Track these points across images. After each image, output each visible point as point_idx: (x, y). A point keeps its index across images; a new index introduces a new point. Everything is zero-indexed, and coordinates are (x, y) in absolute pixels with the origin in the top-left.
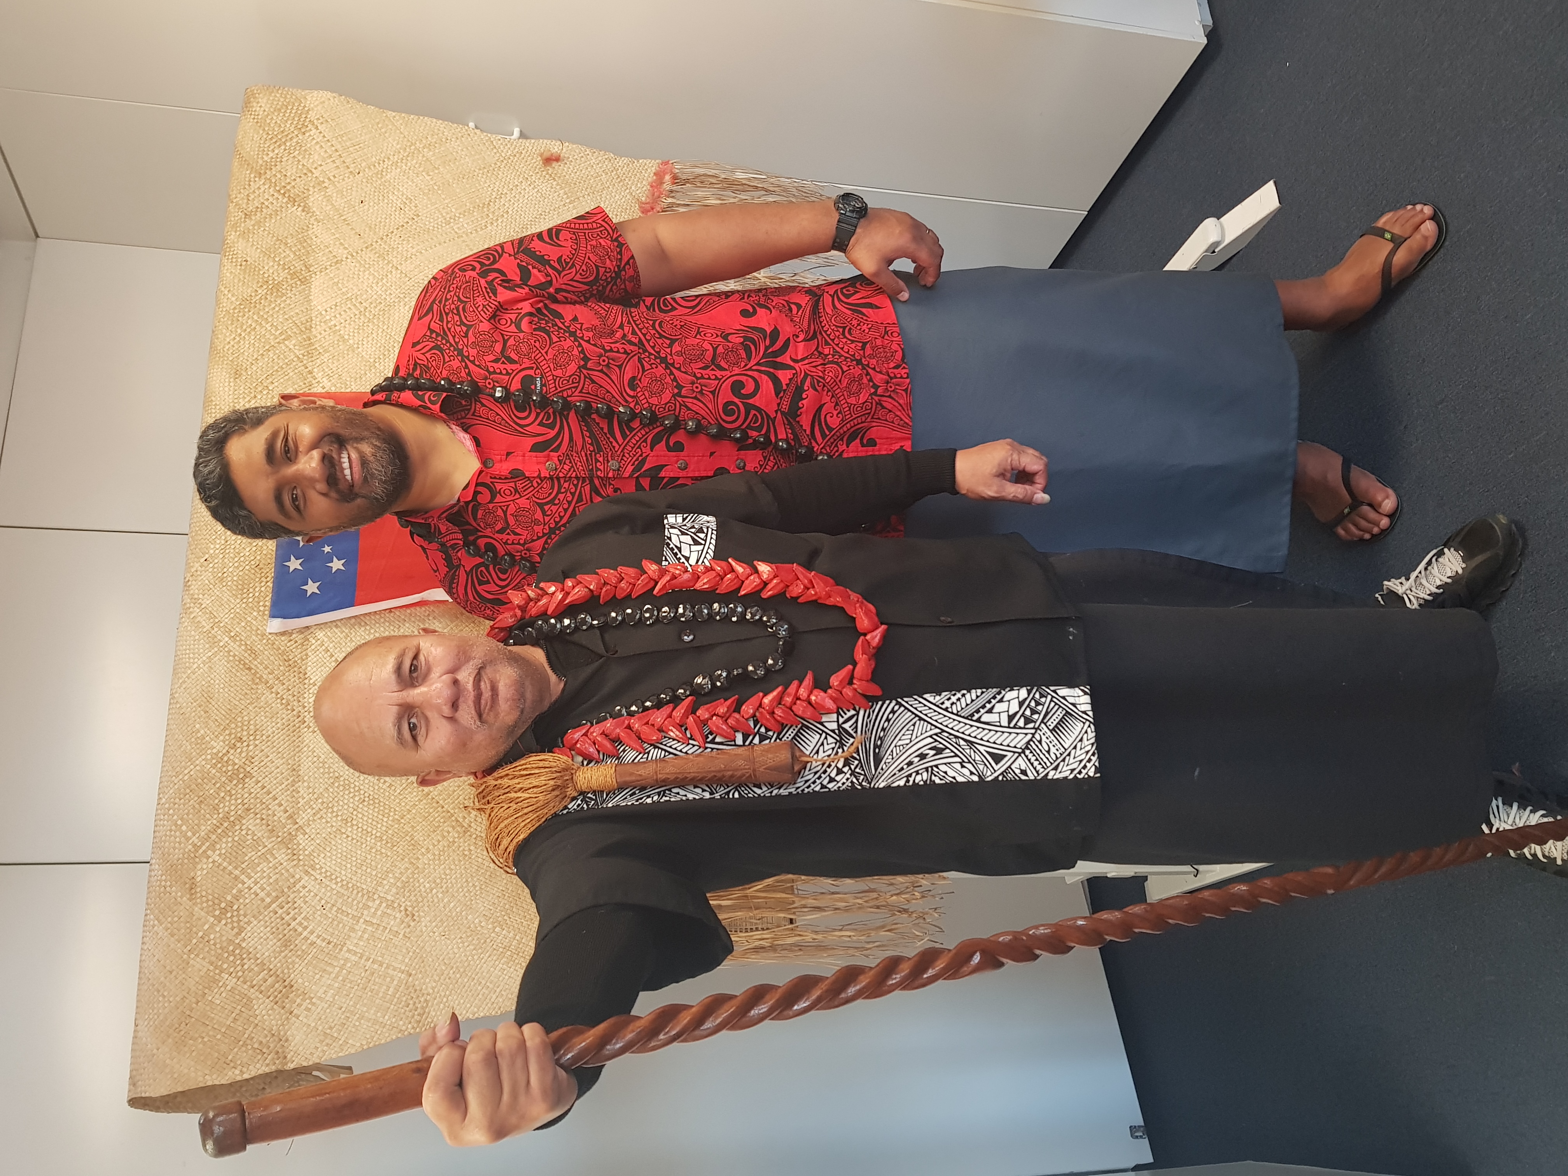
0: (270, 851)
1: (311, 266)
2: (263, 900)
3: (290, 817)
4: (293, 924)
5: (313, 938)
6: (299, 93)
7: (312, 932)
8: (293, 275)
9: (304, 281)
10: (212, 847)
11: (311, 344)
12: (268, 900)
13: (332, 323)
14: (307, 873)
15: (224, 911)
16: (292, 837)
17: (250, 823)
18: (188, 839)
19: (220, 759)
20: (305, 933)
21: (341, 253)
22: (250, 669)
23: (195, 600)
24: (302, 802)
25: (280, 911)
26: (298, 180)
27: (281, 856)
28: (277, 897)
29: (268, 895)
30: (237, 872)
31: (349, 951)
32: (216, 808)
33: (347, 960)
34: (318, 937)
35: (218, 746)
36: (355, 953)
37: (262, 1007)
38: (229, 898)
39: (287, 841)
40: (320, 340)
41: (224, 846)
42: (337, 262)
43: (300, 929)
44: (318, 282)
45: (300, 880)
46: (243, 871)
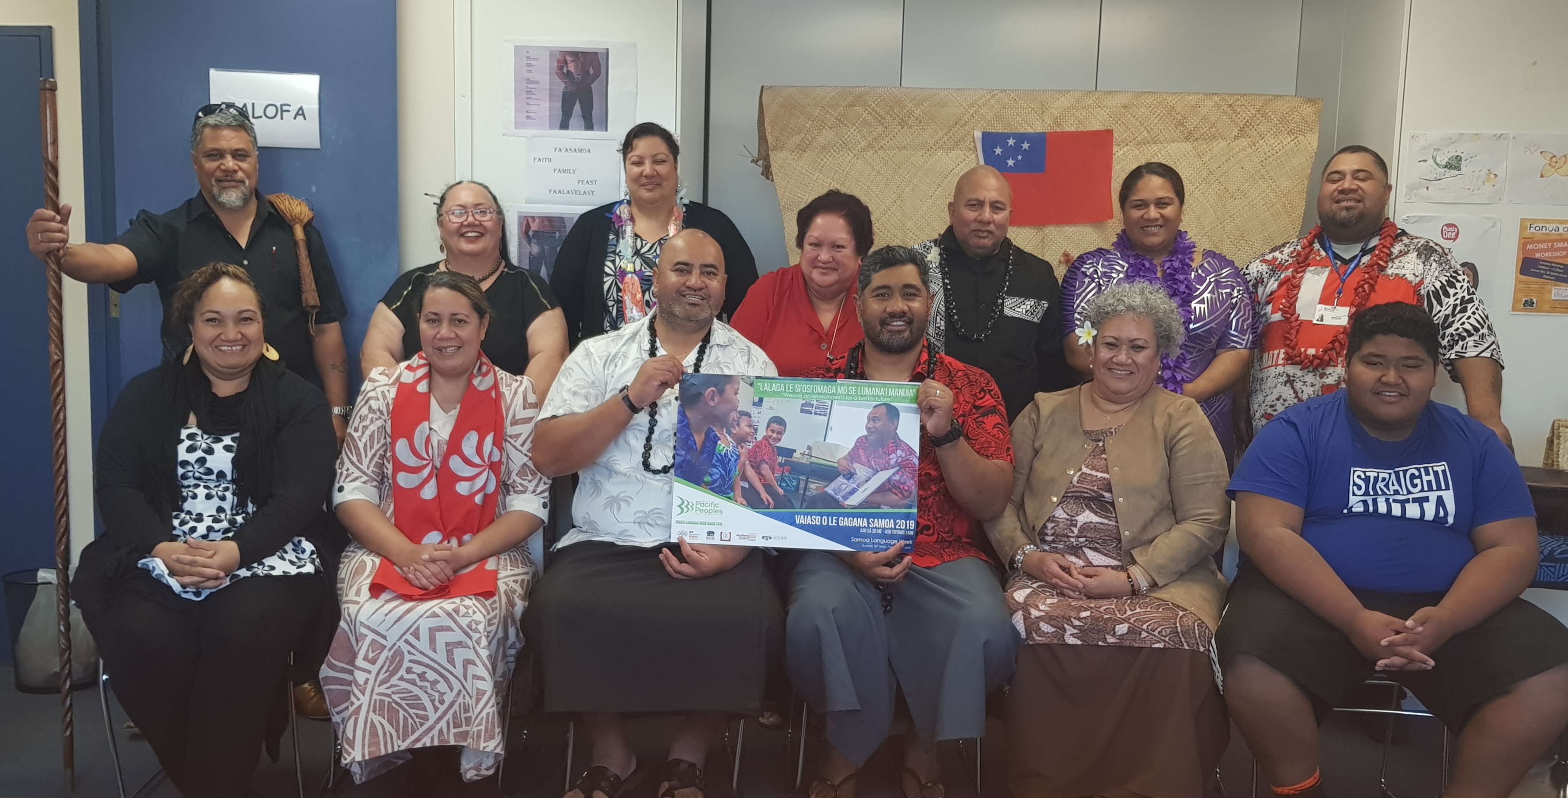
0: (866, 138)
1: (1197, 142)
2: (844, 137)
3: (882, 147)
4: (832, 151)
5: (825, 160)
6: (1317, 129)
7: (828, 159)
8: (1190, 133)
9: (1187, 139)
10: (870, 113)
11: (1145, 145)
12: (843, 139)
14: (855, 155)
15: (840, 120)
16: (872, 148)
17: (880, 129)
18: (874, 102)
19: (910, 114)
20: (827, 156)
21: (1206, 158)
22: (956, 124)
23: (994, 96)
24: (889, 152)
25: (838, 145)
26: (1256, 132)
27: (863, 144)
28: (844, 143)
29: (846, 139)
30: (857, 125)
31: (818, 176)
32: (887, 113)
33: (814, 175)
34: (826, 162)
35: (918, 112)
36: (817, 179)
37: (796, 139)
38: (845, 122)
39: (870, 146)
40: (1147, 148)
41: (870, 119)
42: (1199, 156)
43: (829, 154)
44: (1188, 146)
45: (852, 153)
46: (857, 127)
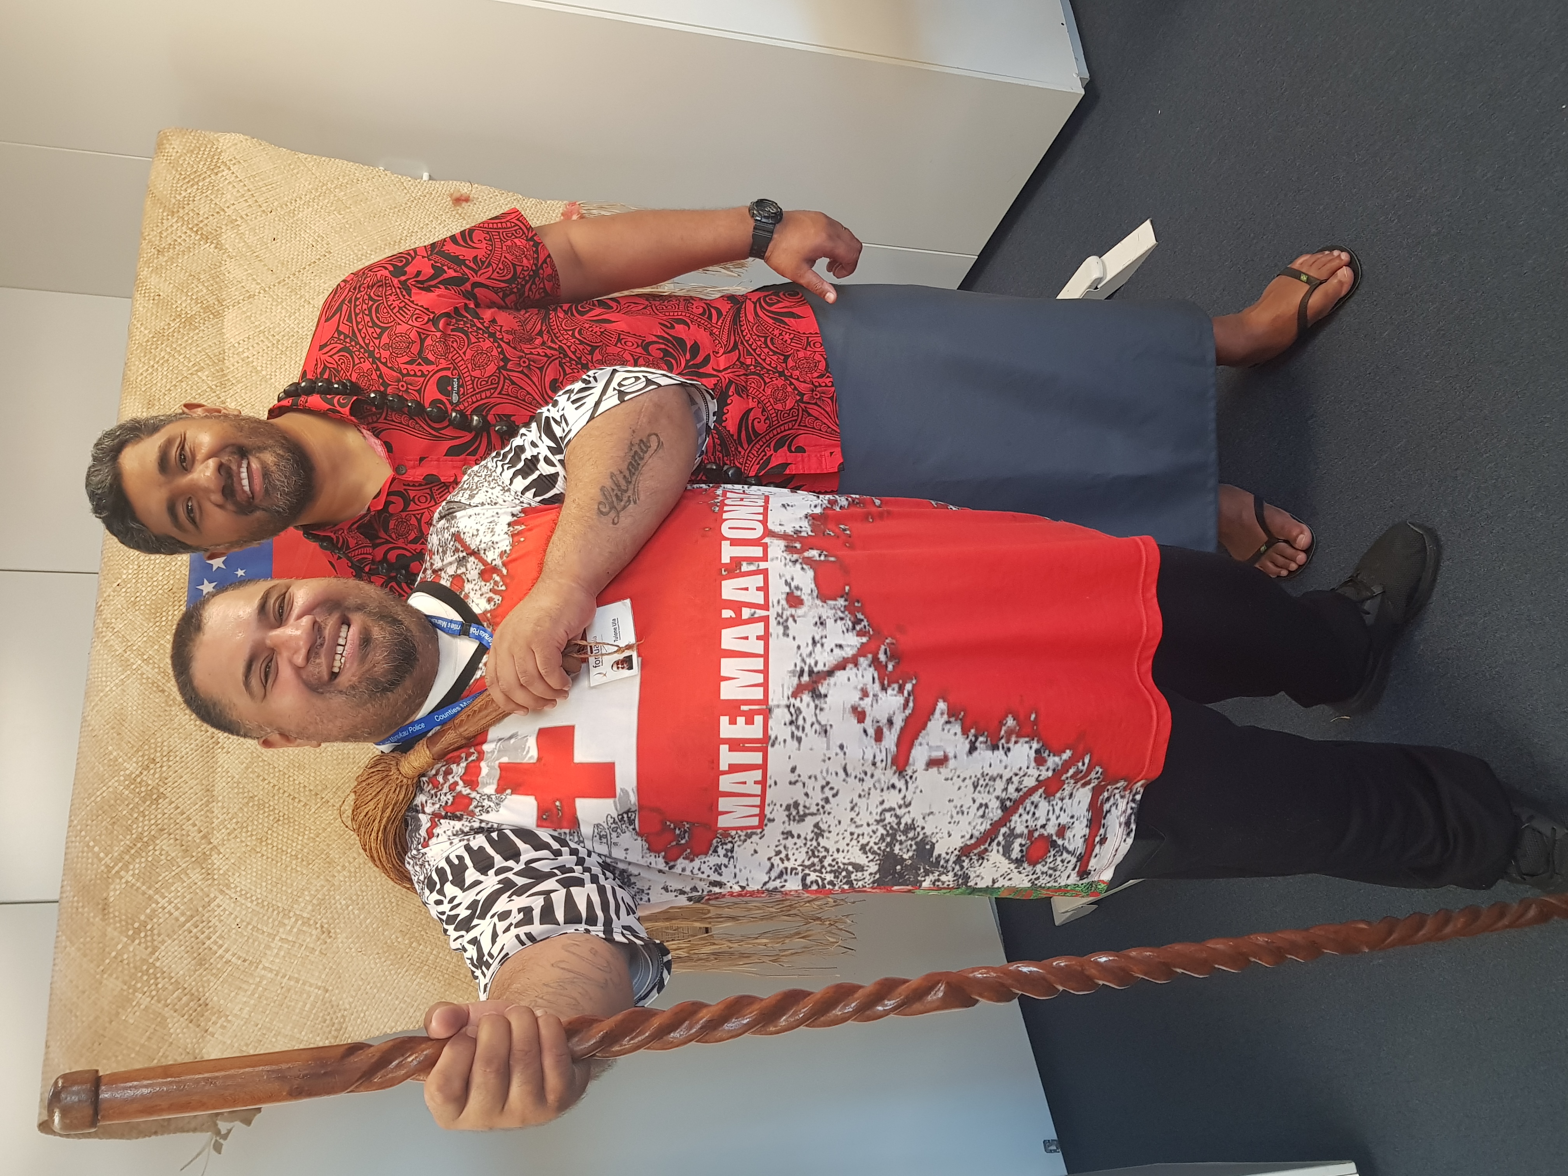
0: (184, 871)
1: (224, 300)
2: (177, 919)
3: (204, 837)
4: (208, 943)
5: (228, 956)
6: (212, 135)
7: (227, 951)
8: (206, 309)
9: (217, 315)
10: (126, 867)
11: (224, 375)
12: (182, 919)
13: (245, 355)
14: (222, 892)
15: (137, 931)
16: (206, 857)
17: (164, 843)
18: (100, 860)
19: (133, 781)
20: (220, 952)
21: (254, 288)
22: (163, 691)
23: (108, 625)
24: (216, 822)
25: (195, 930)
26: (211, 218)
27: (196, 875)
28: (192, 917)
29: (183, 914)
30: (151, 892)
31: (264, 968)
32: (129, 829)
33: (262, 977)
34: (234, 955)
35: (131, 767)
36: (271, 971)
37: (177, 1026)
38: (142, 917)
39: (202, 861)
40: (233, 372)
41: (137, 866)
42: (249, 297)
43: (215, 948)
44: (230, 316)
45: (216, 898)
46: (157, 891)
